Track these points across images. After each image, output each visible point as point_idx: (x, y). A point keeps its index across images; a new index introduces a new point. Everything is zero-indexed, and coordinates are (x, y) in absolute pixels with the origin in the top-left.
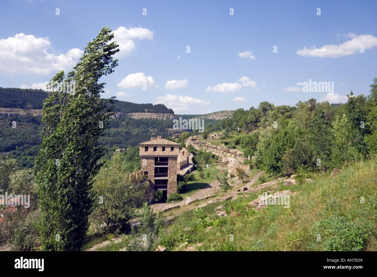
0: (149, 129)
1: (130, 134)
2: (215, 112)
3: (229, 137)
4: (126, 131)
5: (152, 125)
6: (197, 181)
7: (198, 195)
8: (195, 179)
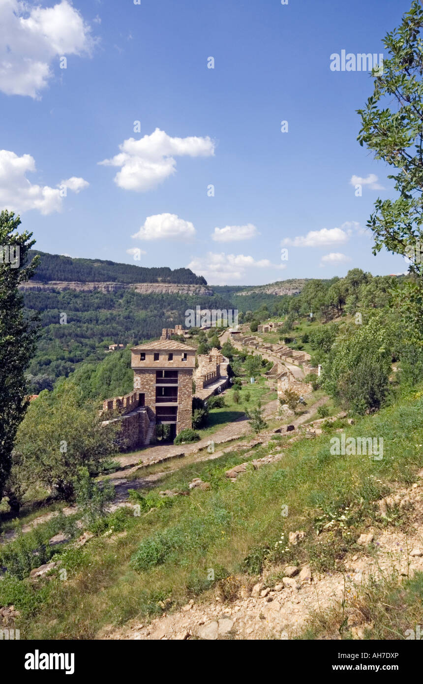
0: (165, 311)
1: (133, 320)
2: (278, 282)
3: (294, 330)
4: (126, 314)
5: (169, 305)
6: (227, 408)
7: (227, 432)
8: (226, 403)
